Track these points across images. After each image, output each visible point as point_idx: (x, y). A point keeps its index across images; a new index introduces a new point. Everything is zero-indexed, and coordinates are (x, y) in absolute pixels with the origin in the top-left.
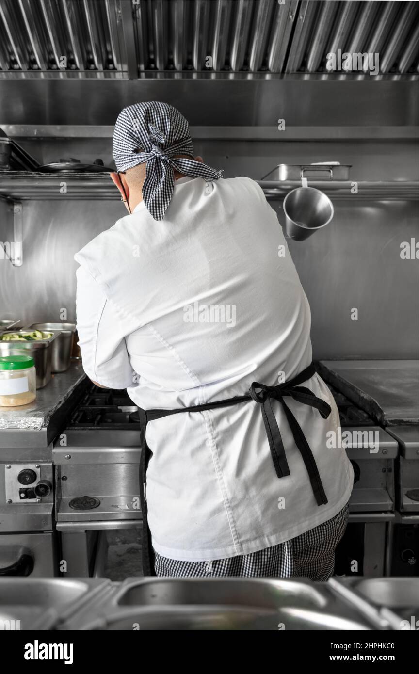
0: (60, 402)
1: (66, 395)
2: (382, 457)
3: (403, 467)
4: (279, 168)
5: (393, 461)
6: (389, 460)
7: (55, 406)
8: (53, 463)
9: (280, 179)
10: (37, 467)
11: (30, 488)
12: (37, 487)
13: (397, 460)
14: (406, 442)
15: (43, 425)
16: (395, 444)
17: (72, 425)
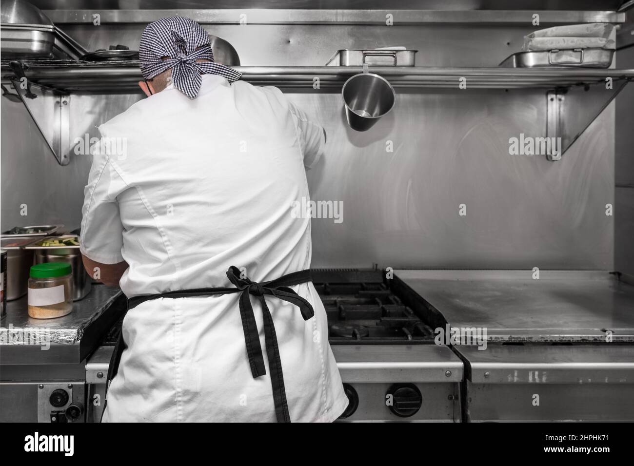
0: (97, 314)
1: (104, 306)
2: (444, 379)
3: (470, 394)
4: (341, 52)
5: (459, 385)
6: (454, 384)
7: (91, 318)
8: (86, 382)
9: (341, 65)
10: (70, 387)
11: (62, 411)
12: (69, 409)
13: (463, 384)
14: (473, 362)
15: (76, 338)
16: (461, 364)
17: (108, 340)
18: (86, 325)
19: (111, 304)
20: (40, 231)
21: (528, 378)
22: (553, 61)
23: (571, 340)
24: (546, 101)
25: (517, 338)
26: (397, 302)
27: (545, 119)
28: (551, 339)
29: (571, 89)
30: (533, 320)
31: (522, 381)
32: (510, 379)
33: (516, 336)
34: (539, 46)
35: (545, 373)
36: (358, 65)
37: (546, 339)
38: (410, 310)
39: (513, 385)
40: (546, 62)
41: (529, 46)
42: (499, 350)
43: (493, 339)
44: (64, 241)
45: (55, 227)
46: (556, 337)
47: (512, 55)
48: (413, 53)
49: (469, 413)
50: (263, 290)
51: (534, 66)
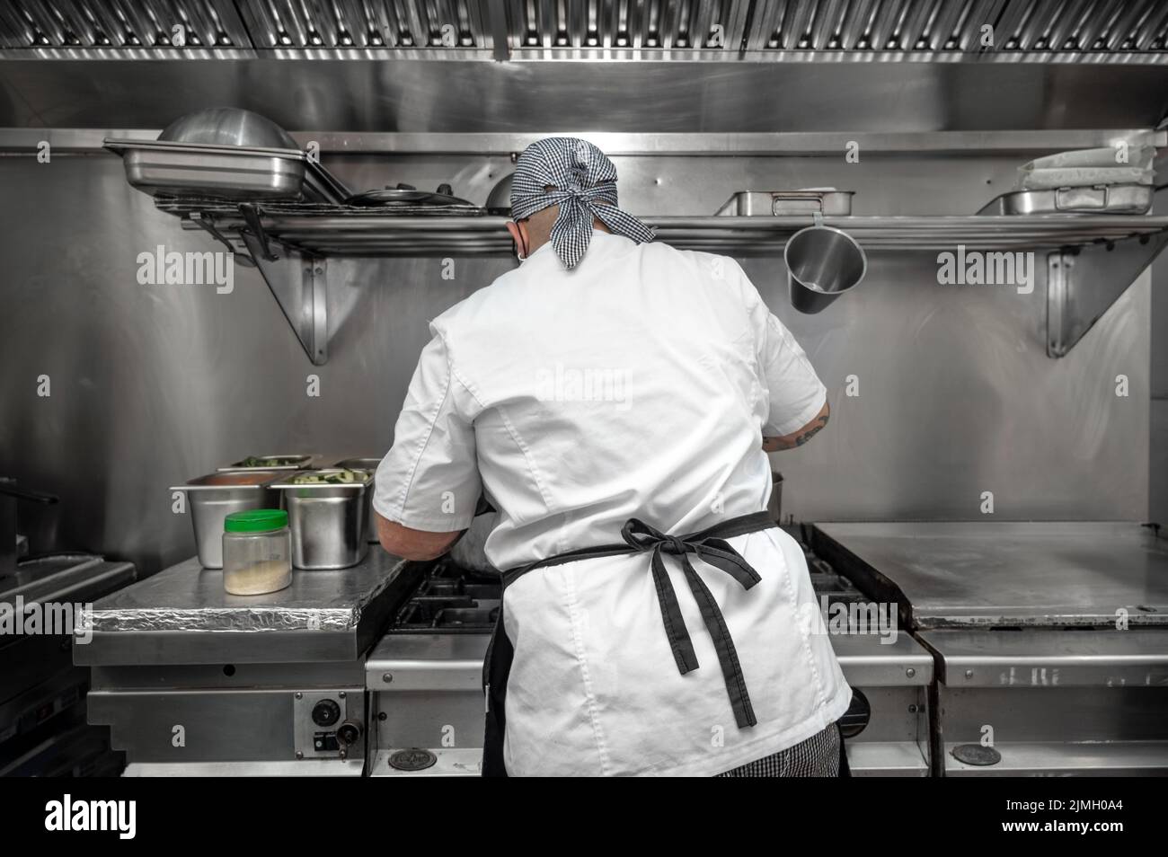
0: (379, 587)
1: (389, 576)
2: (905, 681)
3: (944, 703)
4: (739, 196)
5: (926, 690)
6: (919, 689)
7: (370, 592)
8: (366, 688)
9: (739, 214)
10: (342, 696)
11: (330, 733)
12: (341, 730)
13: (933, 689)
14: (948, 655)
15: (351, 622)
16: (929, 658)
17: (396, 627)
18: (364, 603)
19: (398, 573)
20: (287, 463)
21: (1031, 678)
22: (1061, 205)
23: (1093, 622)
24: (1046, 268)
25: (1012, 620)
26: (826, 569)
27: (1045, 295)
28: (1064, 621)
29: (1086, 248)
30: (1034, 593)
31: (1023, 683)
32: (1003, 680)
33: (1009, 617)
34: (1040, 181)
35: (1055, 670)
36: (764, 213)
37: (1055, 621)
38: (847, 581)
39: (1007, 690)
40: (1051, 207)
41: (1024, 183)
42: (985, 638)
43: (976, 622)
44: (326, 477)
45: (308, 458)
46: (1069, 618)
47: (999, 197)
48: (848, 196)
49: (941, 731)
50: (684, 547)
51: (1033, 213)
